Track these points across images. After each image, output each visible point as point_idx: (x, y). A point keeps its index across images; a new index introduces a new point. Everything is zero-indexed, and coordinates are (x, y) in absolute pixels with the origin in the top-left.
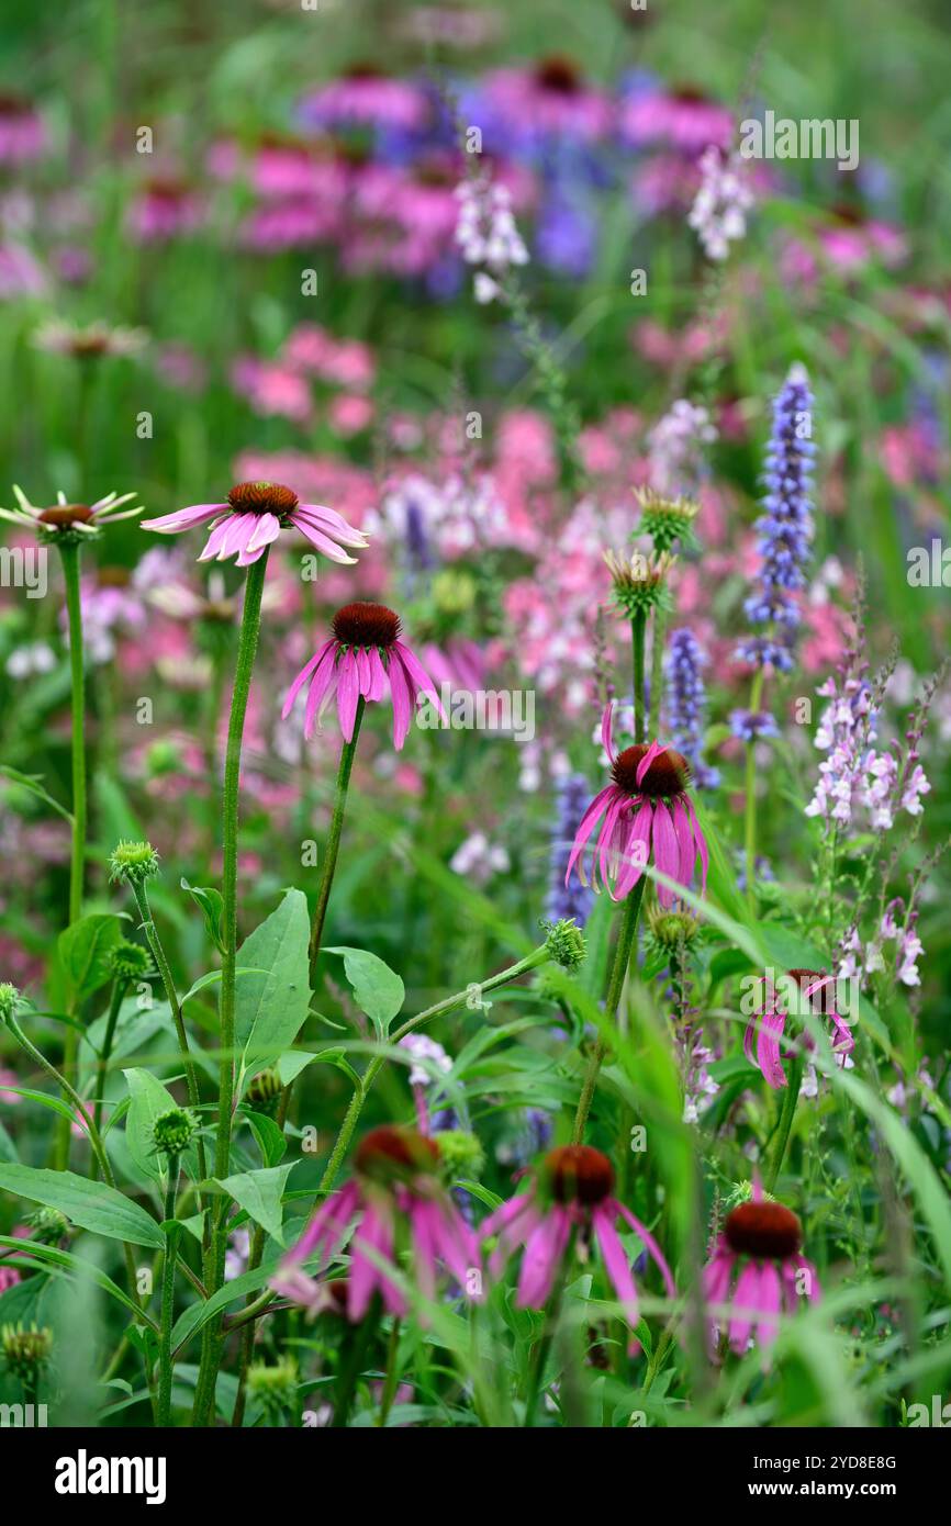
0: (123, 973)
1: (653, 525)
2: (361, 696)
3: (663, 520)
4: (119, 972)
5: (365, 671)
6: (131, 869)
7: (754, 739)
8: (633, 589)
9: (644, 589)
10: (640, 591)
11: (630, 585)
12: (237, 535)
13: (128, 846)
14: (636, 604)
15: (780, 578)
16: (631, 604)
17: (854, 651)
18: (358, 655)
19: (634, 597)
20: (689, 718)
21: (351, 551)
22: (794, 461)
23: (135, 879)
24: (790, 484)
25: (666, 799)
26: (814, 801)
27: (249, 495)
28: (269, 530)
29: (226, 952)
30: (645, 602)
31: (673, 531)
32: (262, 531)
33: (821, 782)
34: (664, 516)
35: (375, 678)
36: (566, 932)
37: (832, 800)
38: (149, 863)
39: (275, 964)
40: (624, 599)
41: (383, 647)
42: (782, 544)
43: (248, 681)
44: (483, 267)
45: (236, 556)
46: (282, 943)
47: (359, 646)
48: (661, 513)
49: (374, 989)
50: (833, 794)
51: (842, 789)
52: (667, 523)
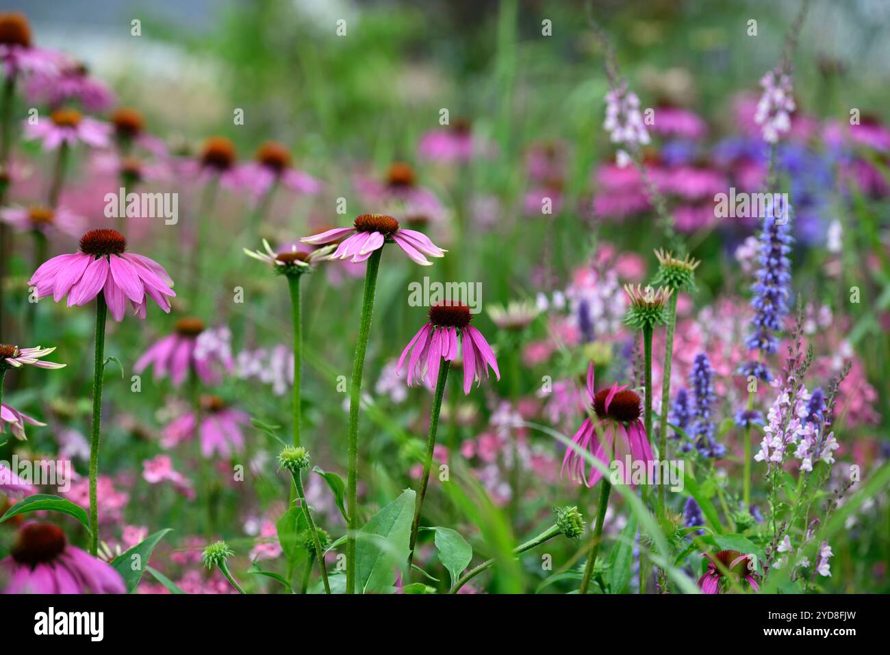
0: (310, 546)
1: (667, 274)
2: (442, 357)
3: (673, 271)
4: (308, 546)
5: (446, 342)
6: (290, 463)
7: (748, 425)
8: (643, 309)
9: (650, 309)
10: (647, 310)
11: (641, 306)
12: (356, 245)
13: (291, 449)
14: (644, 319)
15: (766, 322)
16: (642, 318)
17: (794, 358)
18: (443, 331)
19: (643, 314)
20: (704, 409)
21: (429, 258)
22: (776, 247)
23: (293, 470)
24: (773, 261)
25: (625, 423)
26: (761, 452)
27: (366, 221)
28: (376, 242)
29: (350, 519)
30: (651, 317)
31: (679, 278)
32: (371, 243)
33: (765, 439)
34: (674, 268)
35: (451, 346)
36: (570, 515)
37: (771, 450)
38: (302, 460)
39: (390, 534)
40: (637, 315)
41: (460, 328)
42: (767, 300)
43: (366, 342)
44: (623, 146)
45: (352, 256)
46: (396, 521)
47: (444, 326)
48: (672, 266)
49: (453, 552)
50: (770, 445)
51: (777, 442)
52: (675, 272)
